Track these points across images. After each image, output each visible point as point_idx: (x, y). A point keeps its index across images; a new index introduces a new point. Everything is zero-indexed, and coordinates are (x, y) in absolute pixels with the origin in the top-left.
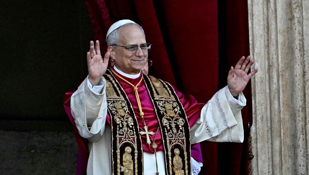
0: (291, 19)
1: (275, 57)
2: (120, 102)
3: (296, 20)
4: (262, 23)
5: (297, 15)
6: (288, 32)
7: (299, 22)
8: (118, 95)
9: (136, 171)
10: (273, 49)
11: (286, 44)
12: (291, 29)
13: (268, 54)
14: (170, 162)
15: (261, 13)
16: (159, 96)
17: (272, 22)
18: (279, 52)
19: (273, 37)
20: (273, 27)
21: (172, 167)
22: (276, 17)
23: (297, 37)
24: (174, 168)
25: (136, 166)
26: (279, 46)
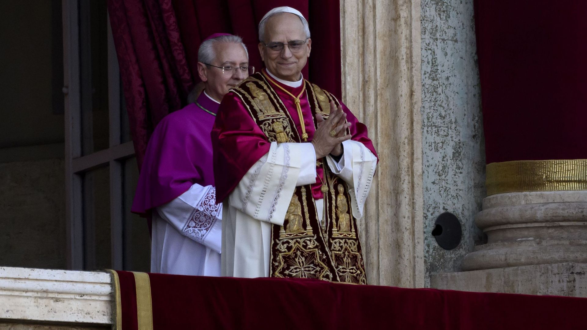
0: (396, 19)
1: (372, 69)
2: (281, 120)
3: (402, 20)
4: (355, 23)
5: (404, 14)
6: (390, 36)
7: (406, 23)
8: (277, 110)
9: (307, 216)
10: (370, 58)
11: (387, 53)
12: (396, 31)
13: (364, 65)
14: (334, 202)
15: (355, 9)
16: (323, 113)
17: (369, 22)
18: (378, 63)
19: (371, 42)
20: (370, 29)
21: (335, 209)
22: (374, 16)
23: (404, 44)
24: (338, 210)
25: (306, 209)
26: (378, 56)
